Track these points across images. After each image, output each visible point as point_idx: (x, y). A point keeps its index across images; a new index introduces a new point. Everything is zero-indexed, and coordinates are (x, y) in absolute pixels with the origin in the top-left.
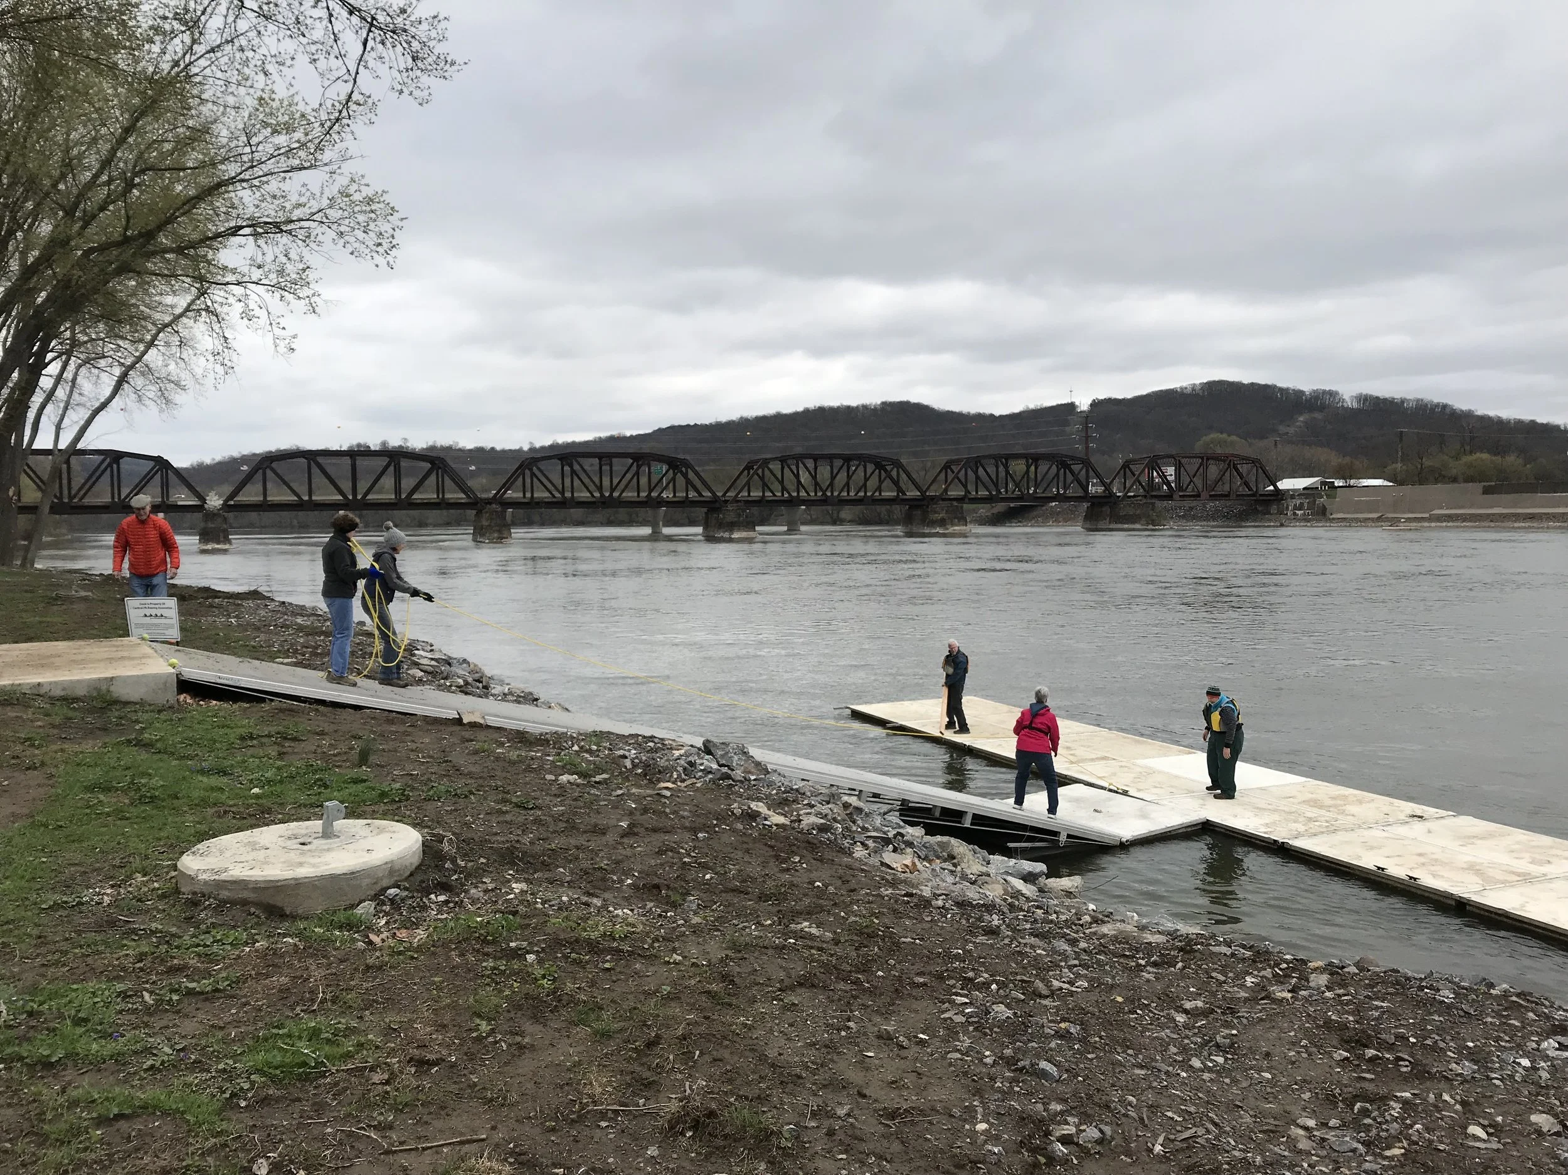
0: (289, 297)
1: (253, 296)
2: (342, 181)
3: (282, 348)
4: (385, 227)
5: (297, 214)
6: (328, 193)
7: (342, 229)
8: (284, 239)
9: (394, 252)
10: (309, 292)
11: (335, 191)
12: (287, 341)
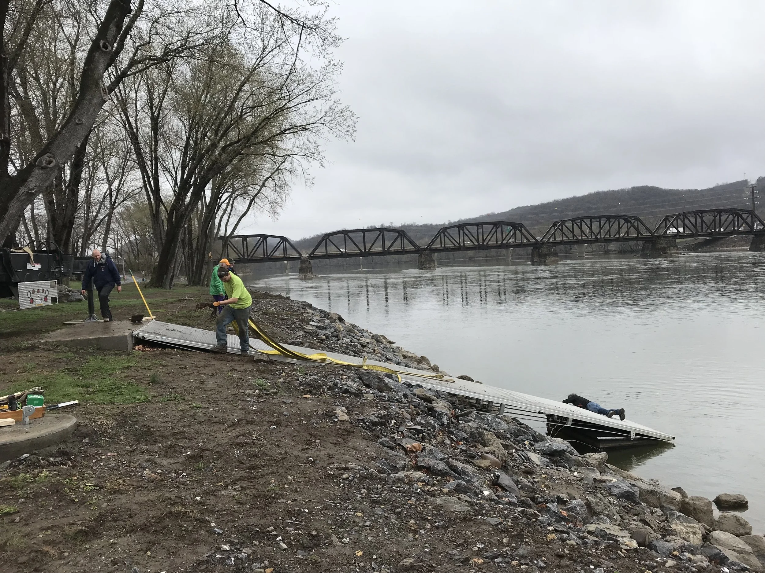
0: (310, 159)
1: (295, 161)
2: (330, 103)
3: (308, 184)
4: (351, 123)
5: (312, 121)
6: (324, 110)
7: (332, 125)
8: (306, 133)
9: (355, 134)
10: (320, 157)
11: (328, 108)
12: (311, 180)
